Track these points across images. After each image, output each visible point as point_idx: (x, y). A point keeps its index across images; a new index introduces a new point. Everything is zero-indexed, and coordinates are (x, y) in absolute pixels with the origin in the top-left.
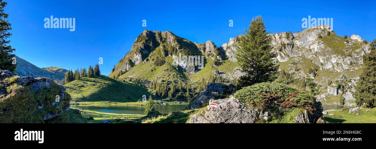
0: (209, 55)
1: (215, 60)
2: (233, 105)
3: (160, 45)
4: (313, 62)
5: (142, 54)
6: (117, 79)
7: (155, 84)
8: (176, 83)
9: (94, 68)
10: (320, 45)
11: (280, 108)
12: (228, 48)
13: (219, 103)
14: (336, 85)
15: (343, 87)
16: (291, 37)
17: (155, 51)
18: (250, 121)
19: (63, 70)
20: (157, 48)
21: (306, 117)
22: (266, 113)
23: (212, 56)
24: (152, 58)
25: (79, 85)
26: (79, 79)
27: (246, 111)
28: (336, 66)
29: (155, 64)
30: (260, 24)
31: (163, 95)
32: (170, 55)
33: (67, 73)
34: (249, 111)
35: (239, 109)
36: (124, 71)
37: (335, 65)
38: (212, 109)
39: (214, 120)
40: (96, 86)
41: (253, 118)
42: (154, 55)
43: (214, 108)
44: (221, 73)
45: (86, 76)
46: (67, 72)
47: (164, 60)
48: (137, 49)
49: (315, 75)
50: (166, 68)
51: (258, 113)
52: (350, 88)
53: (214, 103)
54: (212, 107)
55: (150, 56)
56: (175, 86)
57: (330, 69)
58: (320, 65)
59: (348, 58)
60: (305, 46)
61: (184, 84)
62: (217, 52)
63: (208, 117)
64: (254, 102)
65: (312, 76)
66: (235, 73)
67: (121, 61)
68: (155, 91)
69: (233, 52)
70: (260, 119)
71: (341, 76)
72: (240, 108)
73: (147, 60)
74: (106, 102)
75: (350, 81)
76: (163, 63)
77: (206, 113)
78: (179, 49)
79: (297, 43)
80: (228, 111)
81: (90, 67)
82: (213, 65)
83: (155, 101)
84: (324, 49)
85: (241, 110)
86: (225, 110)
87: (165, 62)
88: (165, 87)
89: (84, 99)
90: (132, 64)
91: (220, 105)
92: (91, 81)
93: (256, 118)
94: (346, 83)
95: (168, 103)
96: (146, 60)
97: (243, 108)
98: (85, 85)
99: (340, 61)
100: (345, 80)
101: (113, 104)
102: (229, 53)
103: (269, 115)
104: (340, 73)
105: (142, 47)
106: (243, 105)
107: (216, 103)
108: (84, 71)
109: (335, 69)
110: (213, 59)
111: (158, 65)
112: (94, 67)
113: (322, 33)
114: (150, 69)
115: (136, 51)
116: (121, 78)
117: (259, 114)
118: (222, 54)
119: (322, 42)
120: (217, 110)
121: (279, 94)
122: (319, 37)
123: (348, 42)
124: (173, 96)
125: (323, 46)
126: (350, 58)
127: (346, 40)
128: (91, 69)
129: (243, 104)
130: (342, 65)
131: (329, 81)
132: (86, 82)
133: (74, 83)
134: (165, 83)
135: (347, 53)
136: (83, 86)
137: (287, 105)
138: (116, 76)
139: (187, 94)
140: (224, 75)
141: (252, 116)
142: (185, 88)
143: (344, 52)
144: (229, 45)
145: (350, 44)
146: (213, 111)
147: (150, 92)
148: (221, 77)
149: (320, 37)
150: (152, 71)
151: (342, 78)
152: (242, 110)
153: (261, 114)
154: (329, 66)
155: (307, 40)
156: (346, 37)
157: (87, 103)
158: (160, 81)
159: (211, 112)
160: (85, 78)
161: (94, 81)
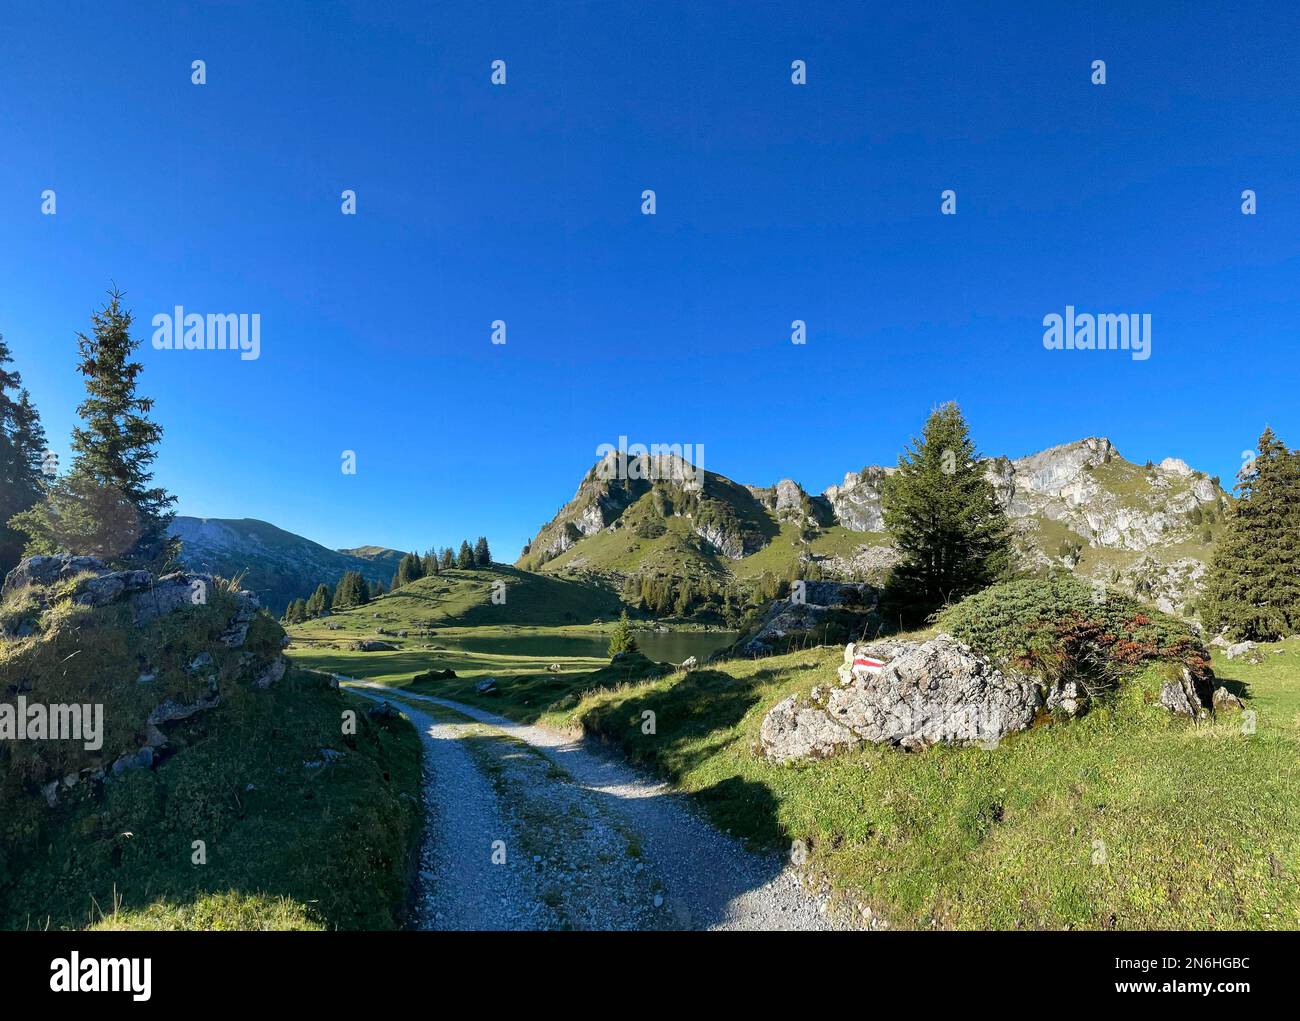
0: (786, 516)
1: (803, 526)
2: (950, 666)
3: (653, 488)
4: (1071, 528)
5: (603, 510)
6: (536, 571)
7: (640, 583)
8: (694, 580)
9: (474, 547)
10: (1089, 486)
11: (1108, 665)
12: (840, 497)
13: (888, 656)
14: (1132, 582)
15: (1149, 586)
16: (1008, 471)
17: (637, 505)
18: (1014, 722)
19: (394, 554)
20: (644, 496)
21: (1189, 690)
22: (1071, 689)
23: (796, 518)
24: (631, 521)
25: (435, 589)
26: (437, 572)
27: (1001, 686)
28: (1130, 537)
29: (637, 534)
30: (953, 425)
31: (658, 607)
32: (678, 515)
33: (403, 561)
34: (1011, 685)
35: (973, 681)
36: (554, 551)
37: (1126, 534)
38: (860, 683)
39: (867, 725)
40: (479, 590)
41: (1024, 709)
42: (634, 513)
43: (869, 677)
44: (820, 558)
45: (454, 566)
46: (406, 558)
47: (663, 525)
48: (591, 499)
49: (1076, 559)
50: (667, 545)
51: (1045, 688)
52: (1166, 588)
53: (867, 655)
54: (861, 673)
55: (625, 514)
56: (692, 589)
57: (1113, 544)
58: (1090, 536)
59: (1156, 515)
60: (1047, 491)
61: (716, 585)
62: (808, 507)
63: (844, 711)
64: (1029, 650)
65: (1067, 562)
66: (858, 558)
67: (547, 528)
68: (640, 599)
69: (854, 507)
70: (1049, 711)
71: (1142, 560)
72: (979, 674)
73: (619, 525)
74: (508, 627)
75: (1165, 572)
76: (659, 531)
77: (836, 696)
78: (702, 498)
79: (1025, 483)
80: (929, 687)
81: (465, 544)
82: (799, 539)
83: (639, 623)
84: (1098, 498)
85: (982, 682)
86: (916, 684)
87: (664, 529)
88: (666, 590)
89: (449, 621)
90: (574, 533)
91: (896, 665)
92: (466, 578)
93: (1036, 709)
94: (1156, 578)
95: (672, 626)
96: (614, 523)
97: (990, 674)
98: (452, 588)
99: (1137, 525)
100: (1152, 570)
101: (527, 631)
102: (842, 509)
103: (1081, 692)
104: (1140, 553)
105: (603, 493)
106: (987, 663)
107: (874, 657)
108: (450, 553)
109: (1127, 543)
110: (798, 523)
111: (648, 537)
112: (474, 544)
113: (1091, 457)
114: (626, 547)
115: (587, 502)
116: (548, 569)
117: (1048, 694)
118: (821, 514)
119: (1092, 479)
120: (881, 686)
121: (1100, 620)
122: (1084, 469)
123: (1155, 477)
124: (688, 610)
125: (1095, 489)
126: (1162, 515)
127: (1151, 472)
128: (466, 548)
129: (987, 658)
130: (1142, 534)
131: (1114, 572)
132: (453, 580)
133: (422, 584)
134: (666, 583)
135: (1153, 504)
136: (446, 591)
137: (1127, 654)
138: (534, 564)
139: (726, 608)
140: (827, 562)
141: (1020, 703)
142: (721, 593)
143: (1147, 502)
144: (841, 491)
145: (1160, 481)
146: (866, 688)
147: (626, 601)
148: (820, 567)
149: (1089, 468)
150: (632, 551)
151: (1145, 565)
152: (984, 683)
153: (1052, 693)
154: (1111, 538)
155: (1051, 476)
156: (1150, 466)
157: (456, 629)
158: (651, 576)
159: (856, 693)
160: (452, 570)
161: (475, 578)
